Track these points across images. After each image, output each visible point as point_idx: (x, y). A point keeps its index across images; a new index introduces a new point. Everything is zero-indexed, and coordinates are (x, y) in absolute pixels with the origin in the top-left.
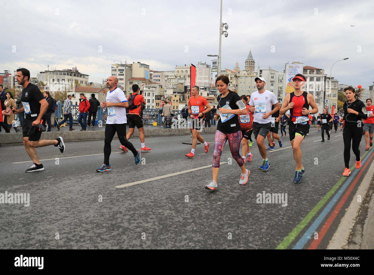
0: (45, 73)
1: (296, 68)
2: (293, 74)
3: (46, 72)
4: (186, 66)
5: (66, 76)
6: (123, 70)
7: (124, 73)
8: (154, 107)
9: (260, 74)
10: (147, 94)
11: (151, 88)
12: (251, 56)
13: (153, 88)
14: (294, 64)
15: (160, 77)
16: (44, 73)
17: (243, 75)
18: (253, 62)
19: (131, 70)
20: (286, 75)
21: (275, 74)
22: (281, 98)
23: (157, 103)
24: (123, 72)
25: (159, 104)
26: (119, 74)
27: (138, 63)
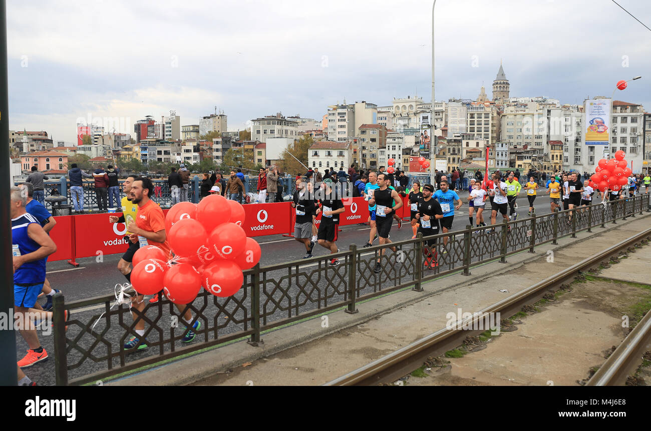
0: (211, 119)
1: (600, 105)
2: (596, 113)
3: (212, 116)
4: (410, 99)
5: (276, 126)
6: (345, 113)
7: (346, 117)
8: (401, 164)
9: (548, 115)
10: (391, 148)
11: (396, 140)
12: (502, 74)
13: (400, 139)
14: (597, 100)
15: (386, 119)
16: (209, 118)
17: (509, 112)
18: (507, 83)
19: (354, 112)
20: (586, 115)
21: (570, 115)
22: (579, 148)
23: (405, 160)
24: (344, 117)
25: (407, 160)
26: (339, 120)
27: (363, 102)
